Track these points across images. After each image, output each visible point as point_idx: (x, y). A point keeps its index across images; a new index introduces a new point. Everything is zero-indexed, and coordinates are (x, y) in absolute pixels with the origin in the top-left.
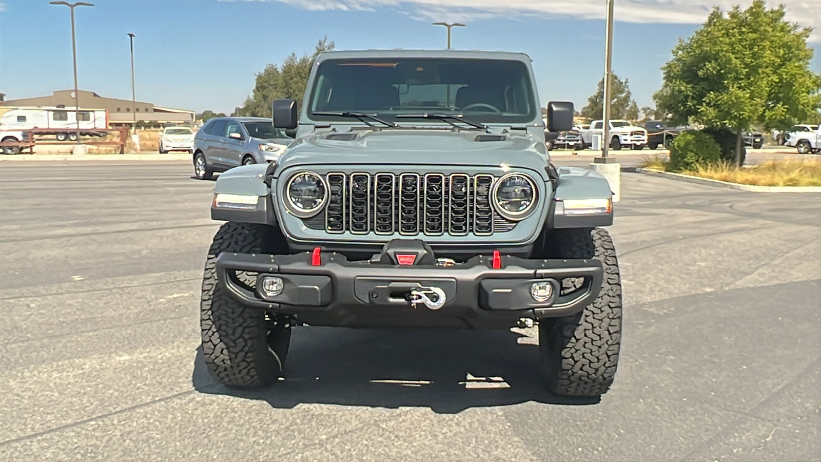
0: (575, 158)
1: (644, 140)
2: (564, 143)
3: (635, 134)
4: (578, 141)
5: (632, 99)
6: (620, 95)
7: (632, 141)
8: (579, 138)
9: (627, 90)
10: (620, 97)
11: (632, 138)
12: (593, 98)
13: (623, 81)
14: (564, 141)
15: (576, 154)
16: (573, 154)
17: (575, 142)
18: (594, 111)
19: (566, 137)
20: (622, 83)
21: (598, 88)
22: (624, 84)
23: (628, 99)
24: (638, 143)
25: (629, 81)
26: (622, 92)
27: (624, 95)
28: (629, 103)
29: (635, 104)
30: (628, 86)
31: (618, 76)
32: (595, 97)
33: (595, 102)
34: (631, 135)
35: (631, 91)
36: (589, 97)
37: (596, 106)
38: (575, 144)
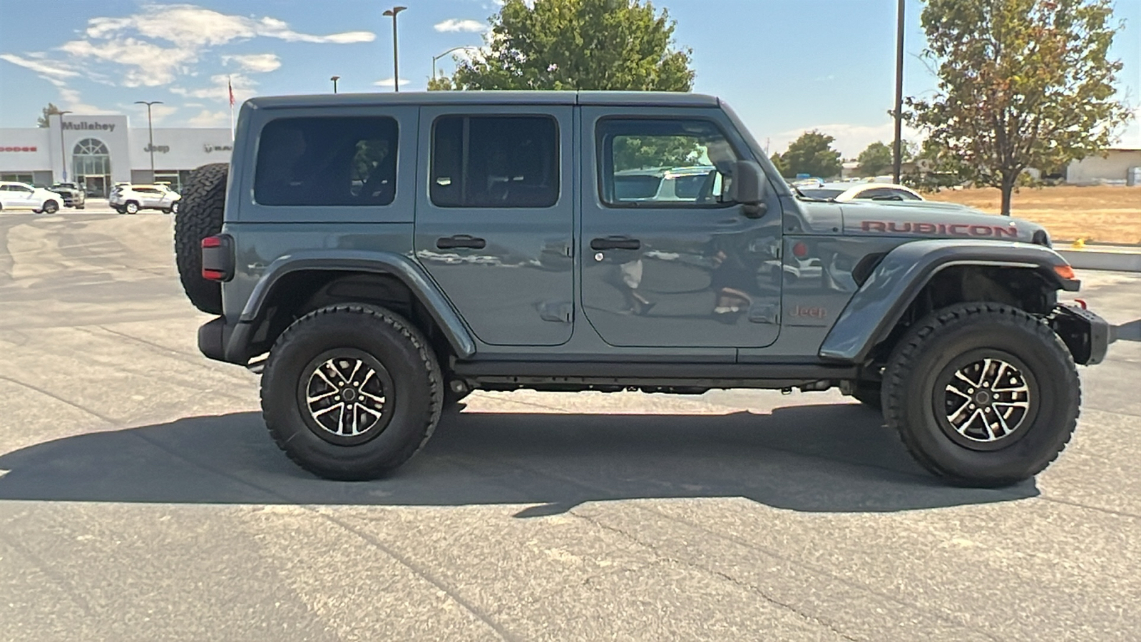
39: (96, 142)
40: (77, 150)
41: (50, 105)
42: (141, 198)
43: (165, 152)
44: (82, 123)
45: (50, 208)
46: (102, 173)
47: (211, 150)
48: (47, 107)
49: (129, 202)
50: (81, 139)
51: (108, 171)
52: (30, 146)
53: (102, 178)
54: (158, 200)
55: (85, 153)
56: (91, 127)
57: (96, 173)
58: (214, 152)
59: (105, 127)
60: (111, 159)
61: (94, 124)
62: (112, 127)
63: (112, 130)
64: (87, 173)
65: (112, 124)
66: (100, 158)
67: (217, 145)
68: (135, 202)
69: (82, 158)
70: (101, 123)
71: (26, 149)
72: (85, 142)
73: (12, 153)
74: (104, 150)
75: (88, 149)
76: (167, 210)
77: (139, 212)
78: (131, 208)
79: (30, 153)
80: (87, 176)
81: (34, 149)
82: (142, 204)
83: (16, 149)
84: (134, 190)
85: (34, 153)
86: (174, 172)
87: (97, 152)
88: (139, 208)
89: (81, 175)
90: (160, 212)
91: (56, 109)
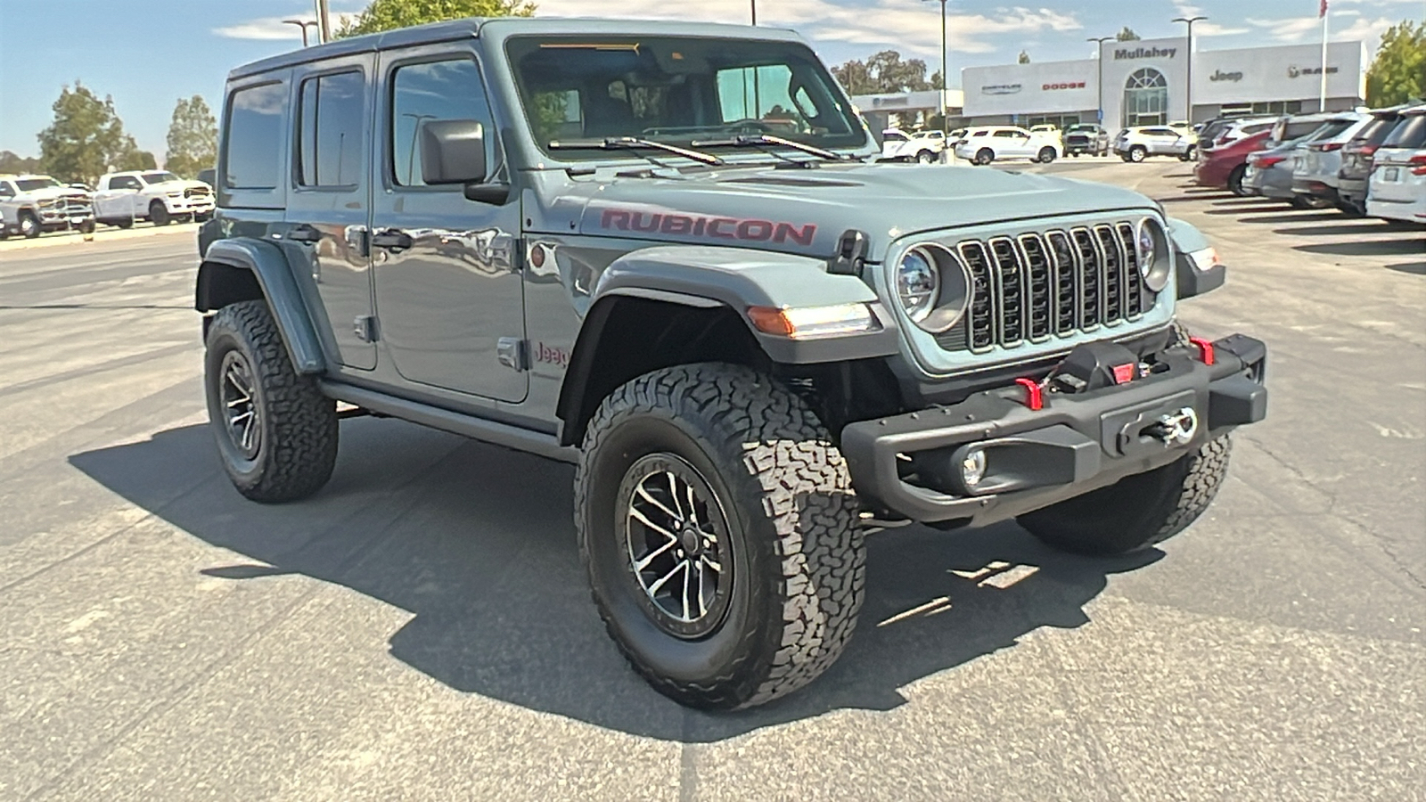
0: (90, 247)
1: (209, 204)
2: (60, 220)
3: (194, 193)
4: (87, 214)
5: (124, 131)
6: (100, 126)
7: (189, 206)
8: (88, 209)
9: (111, 115)
10: (100, 130)
11: (191, 200)
12: (47, 134)
13: (102, 98)
14: (62, 216)
15: (91, 240)
16: (86, 240)
17: (85, 217)
18: (54, 159)
19: (64, 208)
20: (100, 103)
21: (54, 113)
22: (105, 105)
23: (117, 133)
24: (201, 210)
25: (113, 99)
26: (103, 120)
27: (108, 125)
28: (121, 140)
29: (132, 140)
30: (113, 110)
31: (90, 91)
32: (49, 130)
33: (52, 141)
34: (187, 195)
35: (120, 118)
36: (40, 132)
37: (56, 147)
38: (84, 221)
39: (1153, 72)
40: (1131, 82)
41: (1126, 30)
42: (1150, 142)
43: (1237, 80)
44: (1137, 51)
45: (1047, 156)
46: (1157, 111)
47: (1296, 74)
48: (1122, 32)
49: (1134, 147)
50: (1136, 69)
51: (1165, 106)
52: (1077, 81)
53: (1157, 117)
54: (1171, 144)
55: (1138, 86)
56: (1148, 54)
57: (1152, 111)
58: (1301, 76)
59: (1164, 53)
60: (1168, 92)
61: (1151, 49)
62: (1173, 52)
63: (1172, 56)
64: (1140, 111)
65: (1173, 48)
66: (1157, 92)
67: (1307, 67)
68: (1142, 147)
69: (1135, 93)
70: (1160, 48)
71: (1073, 86)
72: (1140, 73)
73: (1059, 90)
74: (1162, 82)
75: (1143, 81)
76: (1185, 157)
77: (1146, 160)
78: (1137, 155)
79: (1077, 90)
80: (1140, 114)
81: (1082, 85)
82: (1150, 150)
83: (1064, 86)
84: (1141, 132)
85: (1082, 89)
86: (1248, 105)
87: (1153, 85)
88: (1147, 155)
89: (1133, 114)
90: (1176, 159)
91: (1131, 34)
